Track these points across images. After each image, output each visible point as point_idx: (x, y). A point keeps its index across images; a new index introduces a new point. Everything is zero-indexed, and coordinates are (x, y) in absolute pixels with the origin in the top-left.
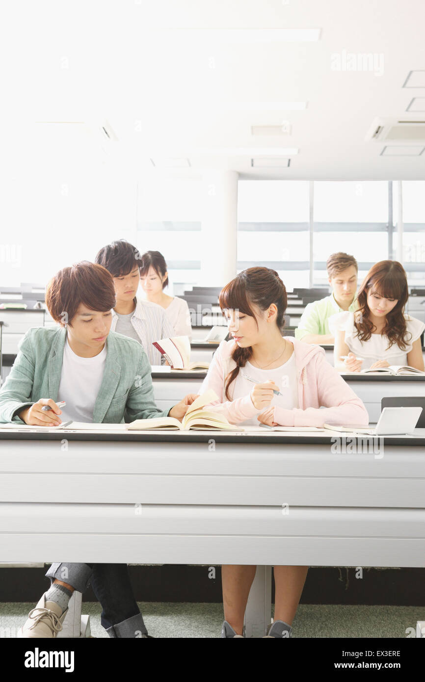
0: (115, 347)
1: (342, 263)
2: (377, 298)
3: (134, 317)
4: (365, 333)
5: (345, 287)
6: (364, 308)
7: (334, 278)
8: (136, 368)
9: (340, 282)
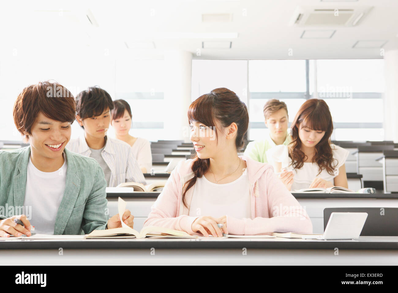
0: (73, 163)
1: (274, 106)
2: (307, 131)
3: (104, 151)
4: (298, 162)
5: (277, 125)
6: (296, 140)
7: (268, 119)
8: (94, 180)
9: (273, 122)
